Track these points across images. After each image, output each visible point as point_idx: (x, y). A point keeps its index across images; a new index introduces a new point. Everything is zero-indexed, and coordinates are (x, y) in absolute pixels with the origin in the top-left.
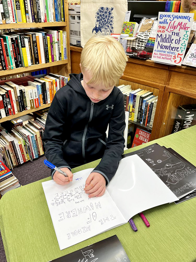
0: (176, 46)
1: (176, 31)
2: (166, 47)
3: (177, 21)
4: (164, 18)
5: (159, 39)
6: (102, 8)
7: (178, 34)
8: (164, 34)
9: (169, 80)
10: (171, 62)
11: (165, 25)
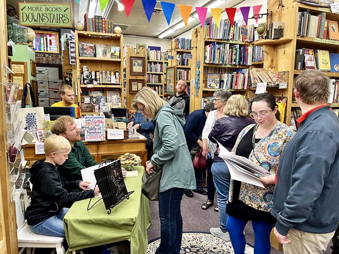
0: (99, 131)
1: (97, 124)
2: (93, 133)
3: (97, 120)
4: (88, 119)
5: (87, 129)
6: (29, 114)
7: (98, 126)
8: (89, 126)
9: (98, 150)
10: (99, 140)
11: (89, 122)
